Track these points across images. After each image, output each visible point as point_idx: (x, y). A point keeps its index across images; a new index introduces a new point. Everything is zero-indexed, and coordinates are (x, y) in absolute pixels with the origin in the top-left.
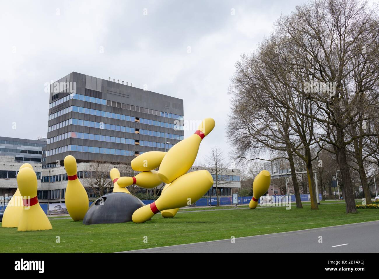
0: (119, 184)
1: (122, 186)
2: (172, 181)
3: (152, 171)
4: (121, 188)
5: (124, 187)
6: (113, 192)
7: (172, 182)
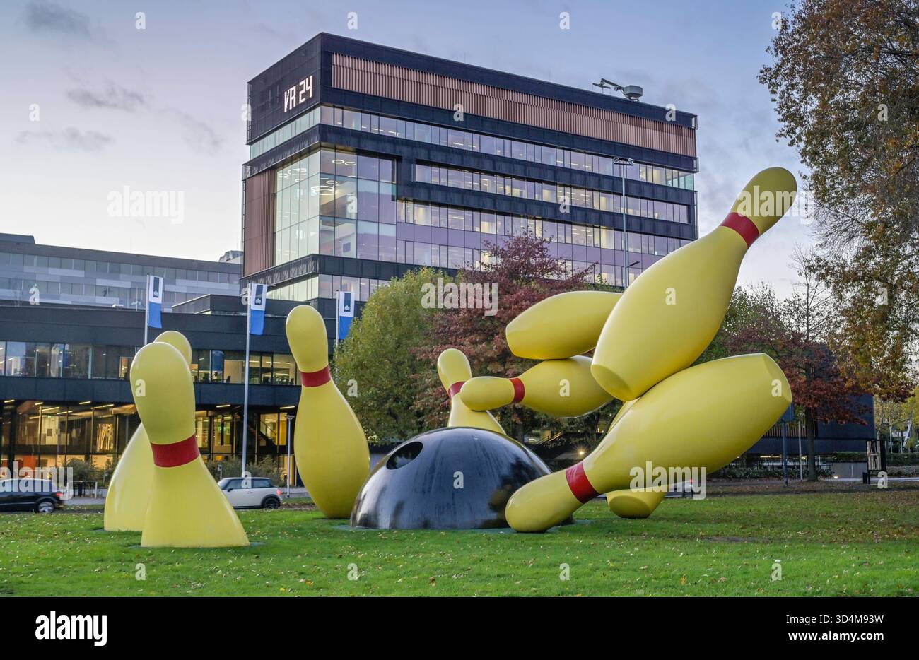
0: (468, 402)
1: (478, 408)
2: (640, 394)
3: (577, 357)
4: (474, 413)
5: (484, 411)
6: (450, 424)
7: (641, 396)
